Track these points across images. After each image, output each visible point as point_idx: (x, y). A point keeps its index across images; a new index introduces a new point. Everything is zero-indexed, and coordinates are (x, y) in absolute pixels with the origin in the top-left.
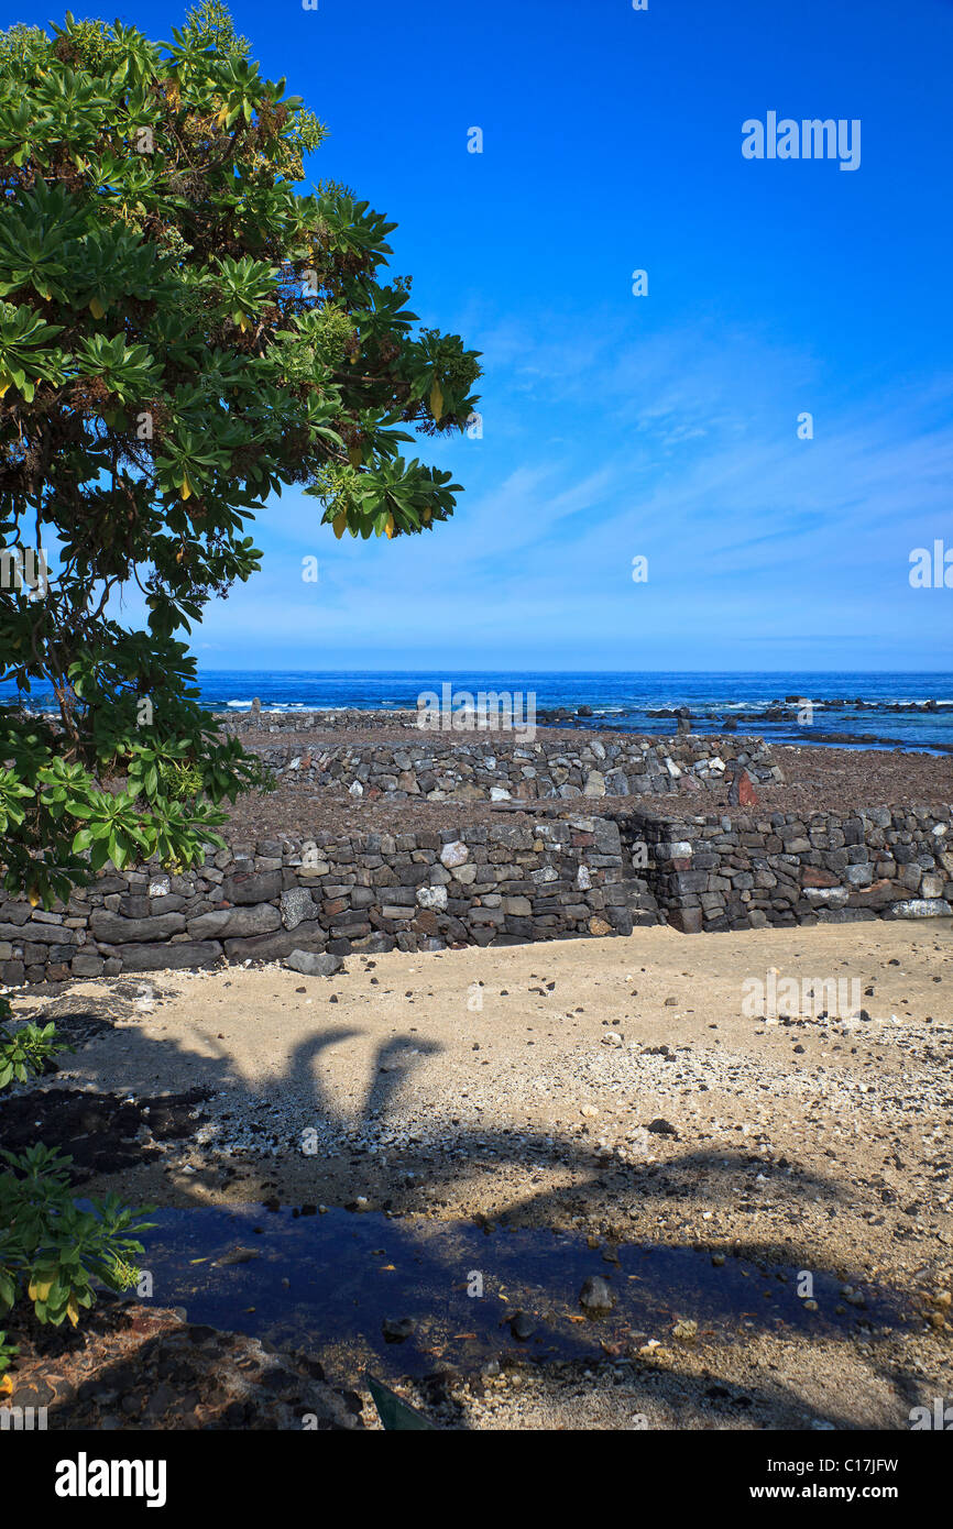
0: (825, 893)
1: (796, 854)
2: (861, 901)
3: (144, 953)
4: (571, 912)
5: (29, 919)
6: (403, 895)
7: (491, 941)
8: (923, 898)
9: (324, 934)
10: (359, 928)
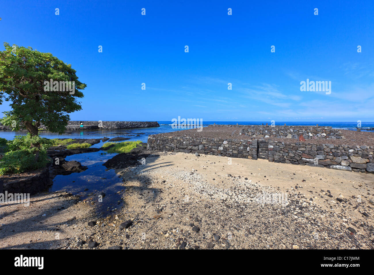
0: (308, 160)
2: (320, 163)
3: (181, 150)
5: (171, 144)
6: (216, 148)
7: (229, 156)
8: (341, 165)
9: (204, 151)
10: (209, 151)
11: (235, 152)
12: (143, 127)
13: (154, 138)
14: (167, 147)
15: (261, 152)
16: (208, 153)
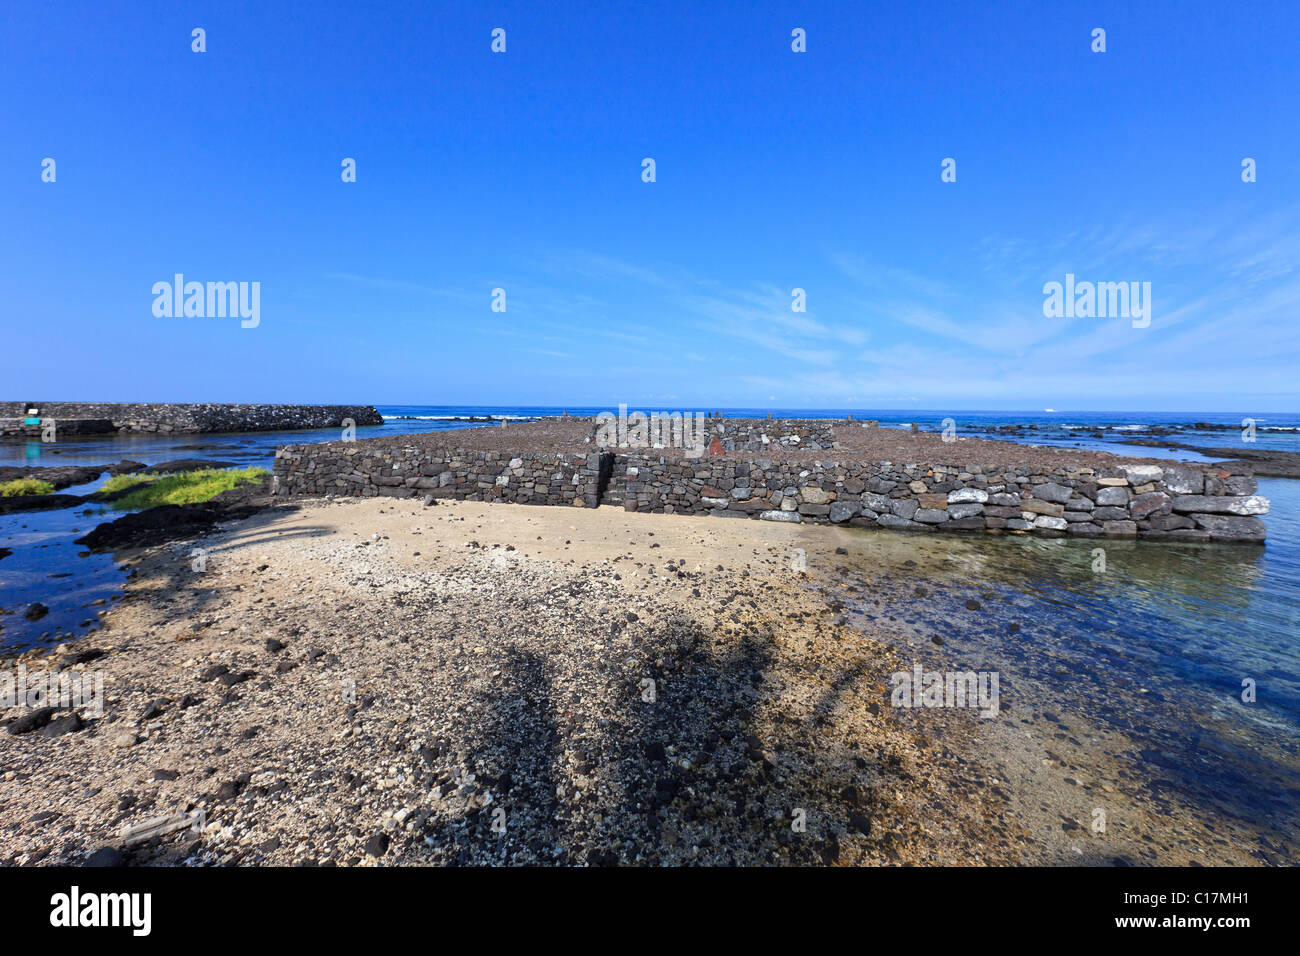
0: (714, 501)
1: (702, 479)
2: (738, 507)
3: (384, 490)
4: (566, 494)
5: (352, 473)
6: (490, 478)
7: (525, 503)
8: (781, 510)
9: (454, 491)
10: (468, 490)
11: (541, 489)
13: (295, 456)
14: (339, 483)
15: (614, 488)
16: (466, 494)
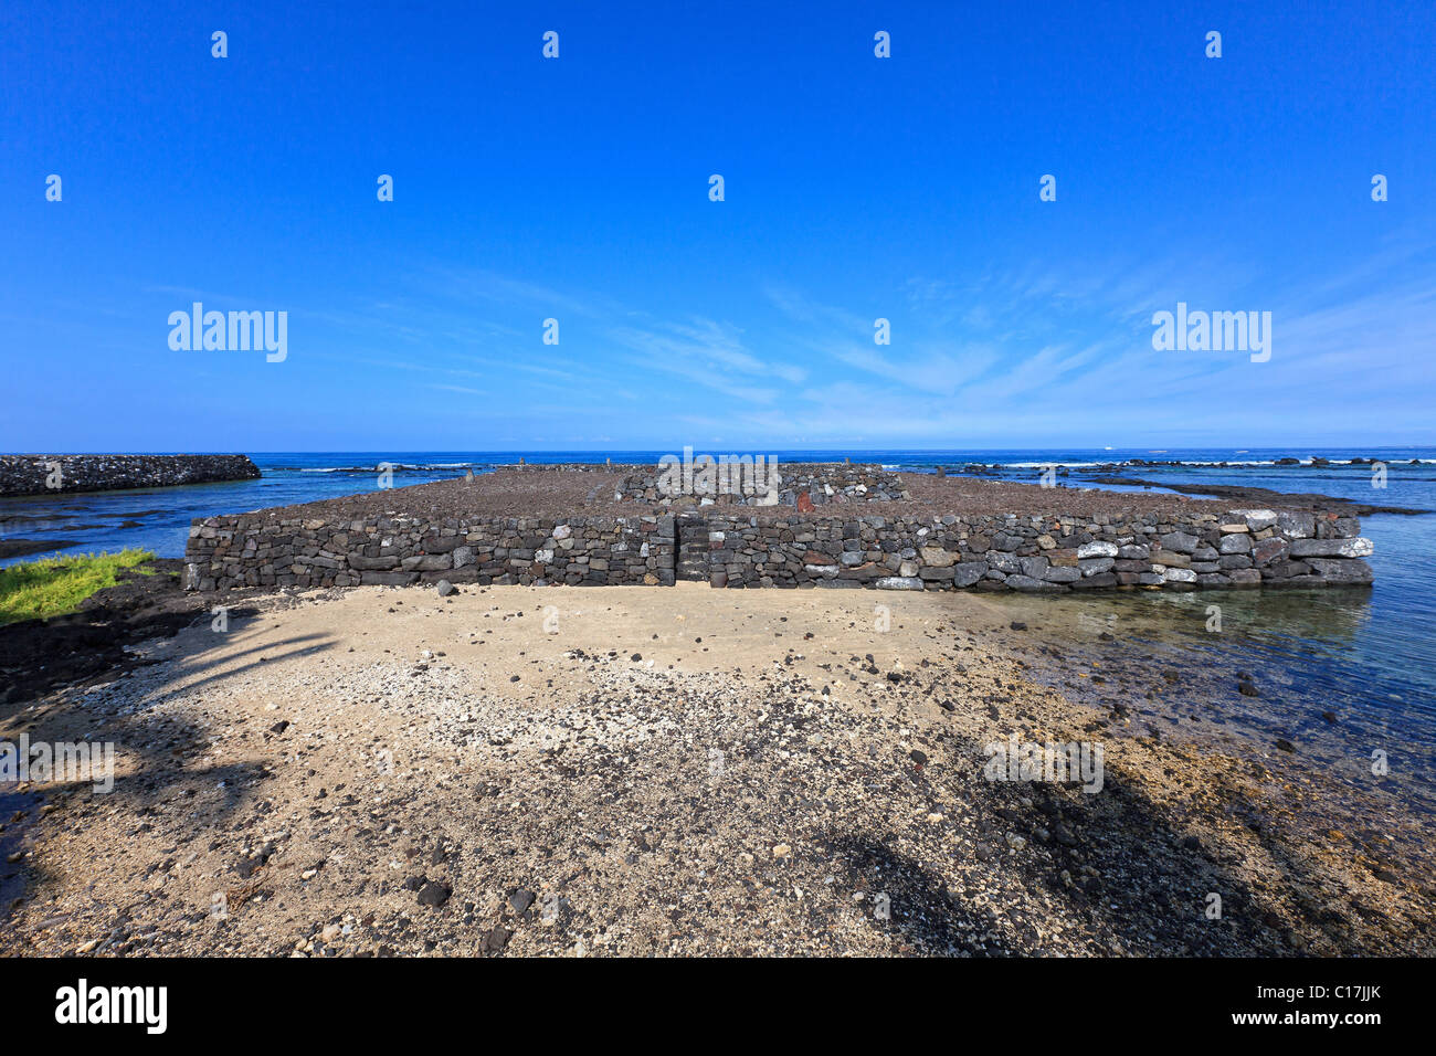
0: (821, 569)
1: (805, 543)
2: (850, 575)
3: (372, 576)
4: (633, 570)
5: (317, 555)
6: (526, 554)
7: (577, 584)
8: (900, 576)
9: (475, 573)
10: (497, 571)
11: (599, 565)
12: (161, 485)
13: (222, 534)
14: (298, 569)
15: (689, 557)
16: (492, 577)
